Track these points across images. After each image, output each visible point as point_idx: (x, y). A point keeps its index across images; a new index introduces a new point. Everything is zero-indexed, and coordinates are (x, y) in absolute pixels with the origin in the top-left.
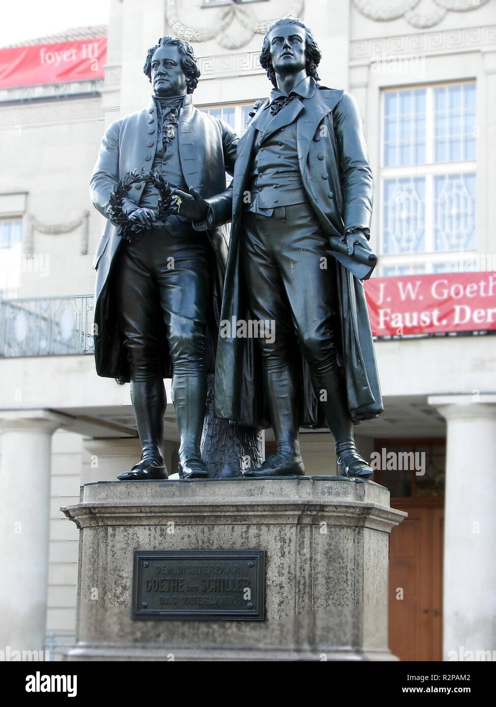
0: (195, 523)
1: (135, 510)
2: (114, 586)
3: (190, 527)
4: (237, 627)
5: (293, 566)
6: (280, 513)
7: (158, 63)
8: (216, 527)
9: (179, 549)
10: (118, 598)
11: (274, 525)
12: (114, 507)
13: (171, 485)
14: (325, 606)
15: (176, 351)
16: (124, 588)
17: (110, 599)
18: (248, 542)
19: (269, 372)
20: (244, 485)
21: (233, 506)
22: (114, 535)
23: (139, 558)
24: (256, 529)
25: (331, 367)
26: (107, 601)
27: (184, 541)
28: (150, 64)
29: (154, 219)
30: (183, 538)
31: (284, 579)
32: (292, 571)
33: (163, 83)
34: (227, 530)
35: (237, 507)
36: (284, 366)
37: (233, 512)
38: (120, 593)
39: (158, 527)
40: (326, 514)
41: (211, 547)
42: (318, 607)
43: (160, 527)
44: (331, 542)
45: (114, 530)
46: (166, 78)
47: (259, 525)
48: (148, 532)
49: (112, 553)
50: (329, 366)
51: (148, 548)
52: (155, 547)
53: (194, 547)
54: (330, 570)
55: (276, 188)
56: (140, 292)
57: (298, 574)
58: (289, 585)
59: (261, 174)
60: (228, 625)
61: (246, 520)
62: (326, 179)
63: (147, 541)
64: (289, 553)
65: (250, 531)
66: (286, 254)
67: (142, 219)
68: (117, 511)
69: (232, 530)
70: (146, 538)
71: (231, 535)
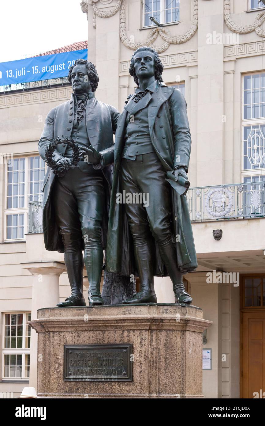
0: (96, 330)
1: (64, 323)
2: (54, 363)
3: (93, 332)
4: (118, 384)
5: (147, 352)
6: (139, 324)
7: (74, 74)
8: (106, 331)
9: (87, 343)
11: (137, 330)
12: (53, 322)
13: (83, 309)
14: (164, 373)
16: (60, 364)
17: (52, 370)
18: (123, 339)
19: (137, 246)
20: (120, 309)
21: (114, 320)
22: (54, 337)
23: (67, 348)
24: (127, 333)
25: (169, 243)
26: (51, 371)
27: (90, 339)
28: (71, 75)
29: (70, 164)
30: (89, 338)
31: (142, 359)
32: (146, 355)
33: (78, 86)
34: (112, 333)
35: (117, 321)
36: (145, 243)
37: (115, 323)
38: (58, 367)
39: (77, 332)
40: (164, 324)
41: (104, 342)
42: (161, 373)
44: (167, 339)
45: (54, 334)
46: (80, 83)
47: (129, 331)
48: (71, 335)
49: (53, 346)
50: (168, 243)
51: (71, 343)
52: (75, 343)
53: (95, 342)
54: (167, 354)
55: (137, 144)
56: (67, 204)
57: (150, 356)
58: (145, 362)
59: (129, 136)
60: (113, 384)
61: (122, 328)
62: (164, 139)
63: (71, 339)
64: (145, 345)
65: (124, 333)
66: (144, 181)
67: (64, 164)
68: (55, 324)
69: (115, 333)
70: (70, 338)
71: (114, 336)
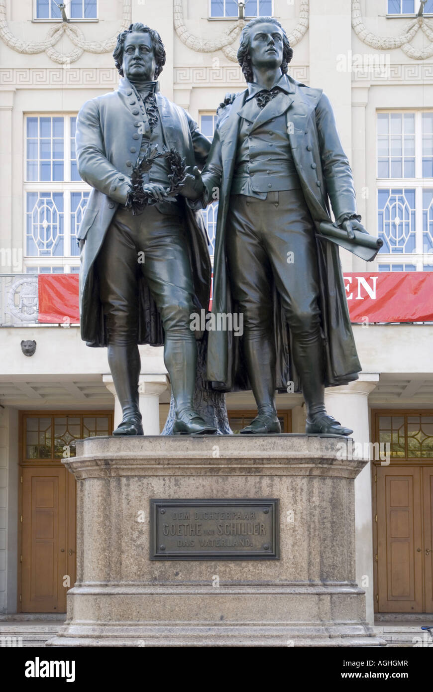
0: (210, 474)
1: (153, 462)
2: (130, 531)
3: (204, 477)
4: (252, 565)
5: (304, 512)
6: (295, 466)
7: (132, 48)
8: (229, 477)
9: (194, 497)
10: (135, 541)
11: (287, 476)
12: (133, 459)
13: (184, 440)
14: (330, 546)
15: (171, 319)
16: (141, 532)
17: (126, 543)
18: (262, 491)
19: (251, 341)
20: (256, 441)
21: (250, 459)
22: (128, 485)
23: (157, 505)
24: (269, 480)
25: (317, 339)
26: (123, 544)
27: (199, 490)
29: (166, 194)
30: (197, 488)
32: (304, 517)
33: (139, 67)
34: (241, 480)
35: (255, 460)
36: (265, 336)
37: (250, 464)
38: (137, 537)
39: (173, 478)
40: (333, 467)
41: (226, 496)
42: (325, 547)
43: (174, 477)
44: (334, 491)
45: (128, 480)
46: (142, 62)
47: (271, 476)
48: (162, 482)
49: (126, 501)
50: (314, 339)
51: (163, 496)
52: (170, 496)
53: (209, 495)
54: (334, 516)
55: (269, 174)
56: (125, 263)
57: (309, 519)
58: (301, 529)
60: (244, 564)
61: (259, 472)
63: (162, 490)
64: (301, 500)
65: (263, 481)
66: (278, 235)
68: (135, 463)
69: (246, 480)
70: (161, 488)
71: (245, 485)
